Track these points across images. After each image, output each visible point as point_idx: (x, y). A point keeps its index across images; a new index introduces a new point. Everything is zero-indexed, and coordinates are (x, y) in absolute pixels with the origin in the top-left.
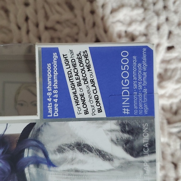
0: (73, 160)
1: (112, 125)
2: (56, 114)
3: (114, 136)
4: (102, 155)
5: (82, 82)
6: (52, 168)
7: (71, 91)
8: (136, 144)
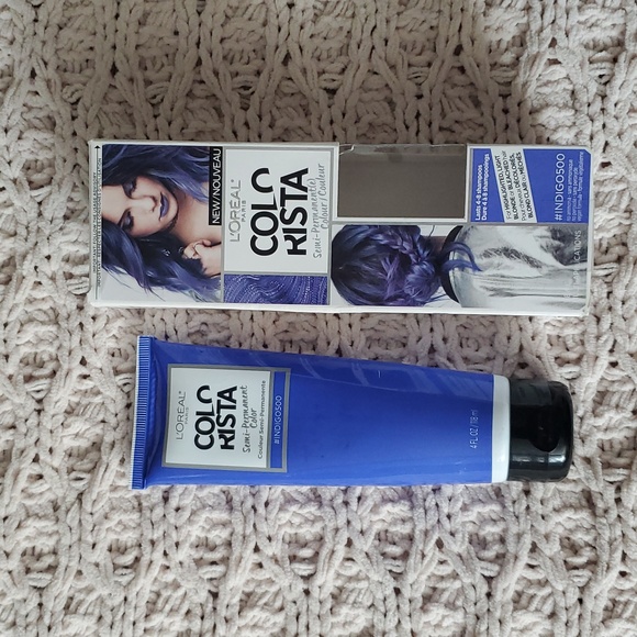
0: (499, 265)
1: (543, 230)
2: (484, 217)
3: (544, 242)
4: (530, 261)
5: (514, 185)
6: (477, 273)
7: (501, 195)
8: (567, 251)
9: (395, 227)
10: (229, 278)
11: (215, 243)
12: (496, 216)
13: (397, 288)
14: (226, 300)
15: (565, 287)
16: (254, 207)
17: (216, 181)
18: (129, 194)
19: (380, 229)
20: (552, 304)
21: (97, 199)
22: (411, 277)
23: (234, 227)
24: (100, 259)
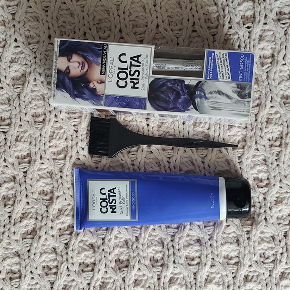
0: (216, 98)
1: (234, 85)
2: (211, 78)
3: (234, 90)
4: (228, 97)
5: (223, 66)
6: (207, 100)
7: (218, 69)
8: (243, 94)
9: (175, 80)
10: (107, 96)
11: (102, 82)
12: (215, 78)
13: (174, 105)
14: (106, 106)
15: (242, 108)
16: (119, 69)
17: (104, 57)
18: (69, 61)
19: (169, 81)
20: (236, 114)
21: (56, 62)
22: (180, 101)
23: (111, 76)
24: (56, 86)
